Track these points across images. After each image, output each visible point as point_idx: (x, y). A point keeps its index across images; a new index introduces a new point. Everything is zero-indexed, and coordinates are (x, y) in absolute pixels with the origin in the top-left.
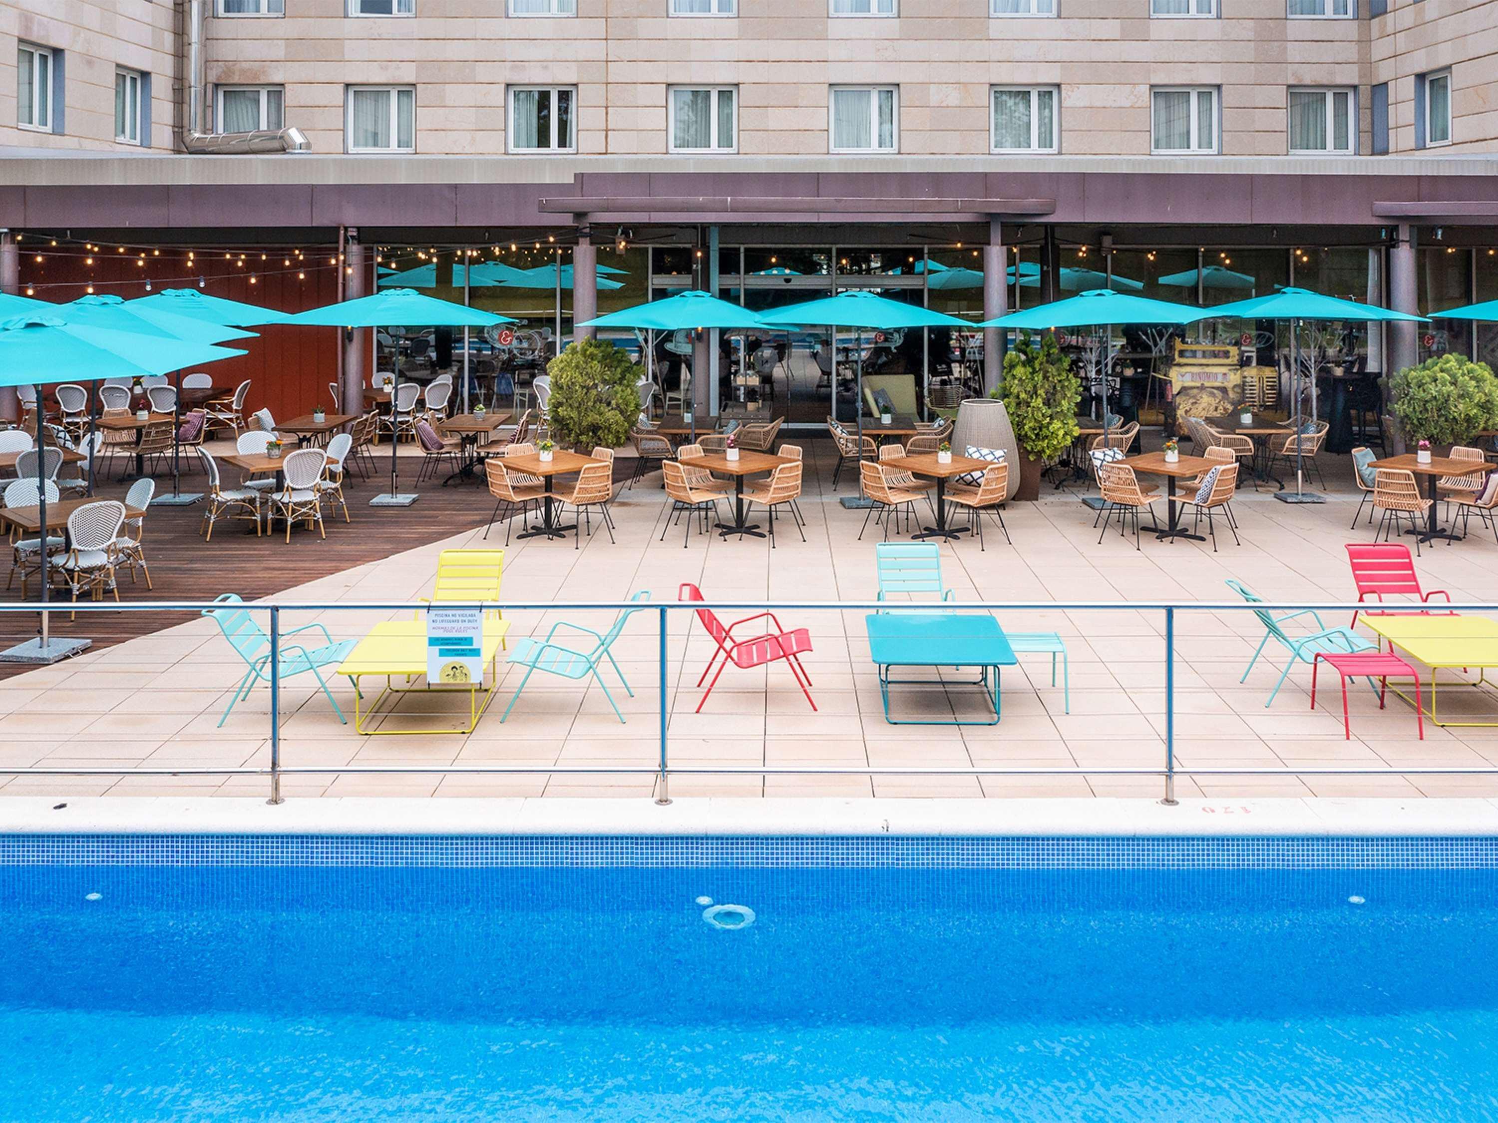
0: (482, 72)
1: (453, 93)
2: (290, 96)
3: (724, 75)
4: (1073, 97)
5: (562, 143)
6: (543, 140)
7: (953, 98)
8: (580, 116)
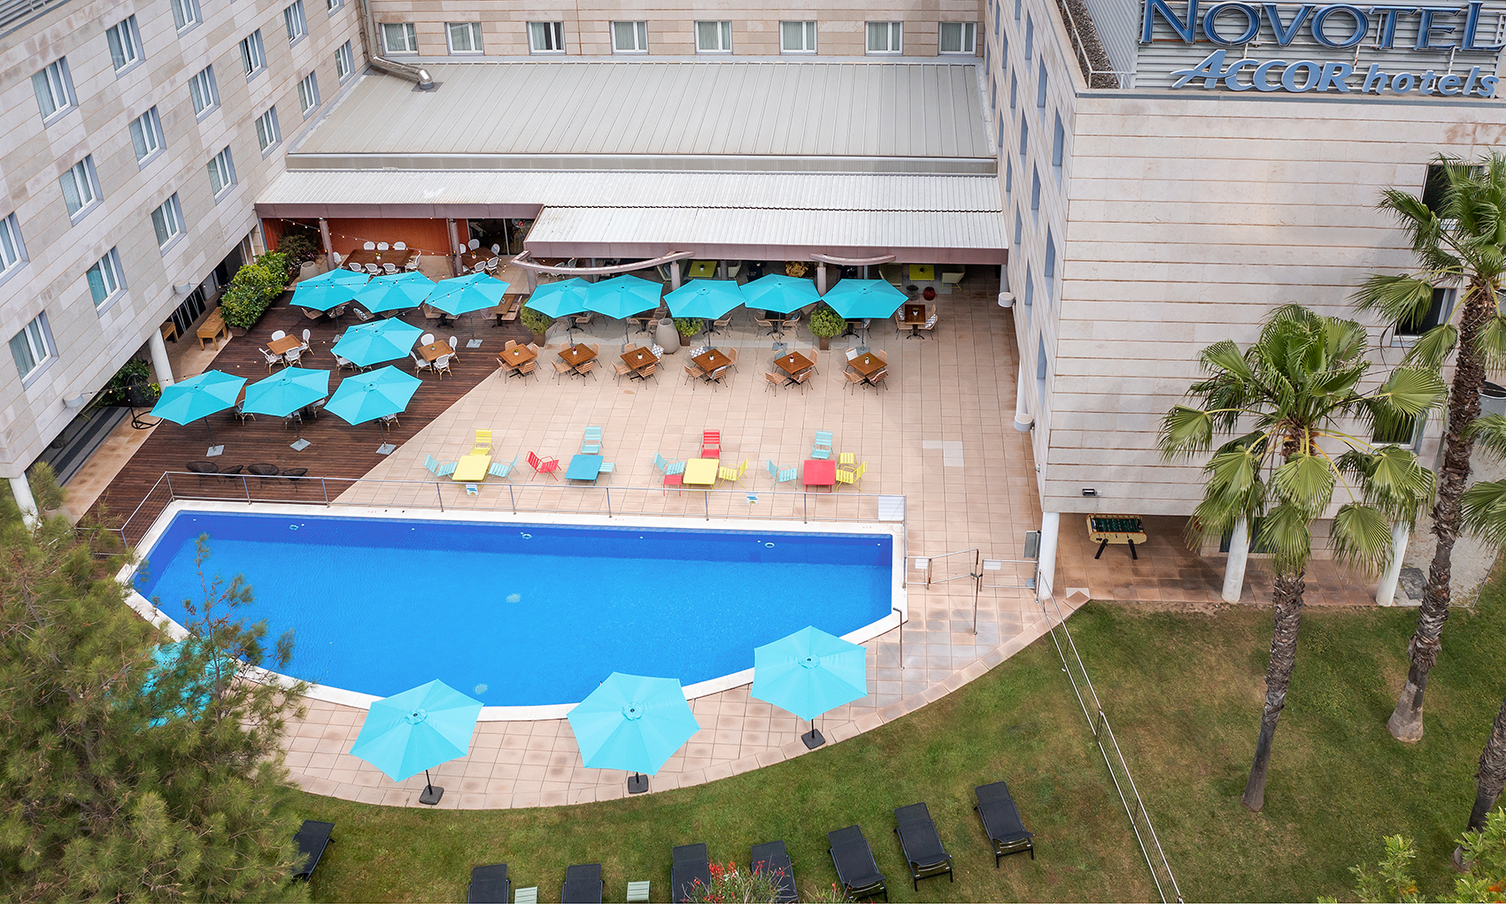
0: (513, 16)
1: (500, 26)
2: (418, 28)
3: (640, 17)
4: (824, 27)
5: (559, 48)
6: (549, 47)
7: (760, 28)
8: (568, 37)
